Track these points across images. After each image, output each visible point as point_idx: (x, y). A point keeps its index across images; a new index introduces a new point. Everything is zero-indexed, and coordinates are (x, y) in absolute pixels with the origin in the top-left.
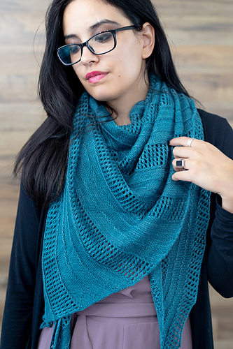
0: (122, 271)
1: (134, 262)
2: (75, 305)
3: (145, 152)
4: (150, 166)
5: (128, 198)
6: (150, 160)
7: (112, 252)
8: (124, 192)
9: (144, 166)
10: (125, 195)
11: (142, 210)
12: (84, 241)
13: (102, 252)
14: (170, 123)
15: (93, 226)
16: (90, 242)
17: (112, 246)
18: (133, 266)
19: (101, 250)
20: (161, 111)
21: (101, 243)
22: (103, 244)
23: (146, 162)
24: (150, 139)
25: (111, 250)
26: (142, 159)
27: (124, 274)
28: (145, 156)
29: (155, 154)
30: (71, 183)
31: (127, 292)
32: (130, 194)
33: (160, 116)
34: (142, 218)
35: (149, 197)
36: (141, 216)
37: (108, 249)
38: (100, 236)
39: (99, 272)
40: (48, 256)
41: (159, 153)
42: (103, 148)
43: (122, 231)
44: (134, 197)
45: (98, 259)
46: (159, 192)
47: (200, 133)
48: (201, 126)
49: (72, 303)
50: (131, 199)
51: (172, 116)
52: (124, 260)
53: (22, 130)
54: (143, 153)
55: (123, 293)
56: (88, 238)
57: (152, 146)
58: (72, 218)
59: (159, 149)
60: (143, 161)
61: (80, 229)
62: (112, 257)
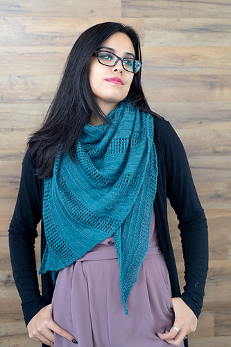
0: (101, 228)
1: (108, 221)
2: (75, 255)
3: (112, 144)
4: (114, 152)
5: (98, 178)
6: (114, 149)
8: (95, 174)
9: (110, 153)
10: (95, 176)
11: (109, 184)
14: (132, 124)
17: (90, 211)
18: (107, 223)
19: (83, 215)
20: (125, 115)
22: (83, 210)
23: (112, 150)
24: (116, 134)
25: (89, 214)
26: (109, 148)
28: (112, 147)
29: (118, 145)
31: (106, 242)
32: (99, 175)
33: (124, 119)
34: (109, 190)
35: (112, 176)
37: (87, 214)
40: (48, 227)
41: (121, 145)
43: (96, 200)
44: (102, 176)
46: (120, 172)
49: (73, 254)
50: (100, 178)
51: (133, 119)
52: (100, 220)
53: (23, 130)
54: (110, 144)
55: (103, 243)
57: (117, 139)
58: (59, 194)
59: (121, 142)
62: (91, 218)
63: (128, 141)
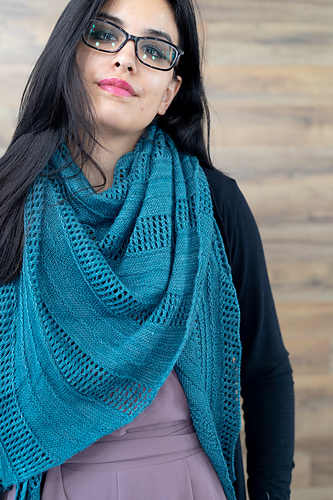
0: (114, 403)
1: (131, 390)
2: (47, 459)
3: (138, 228)
4: (146, 248)
5: (122, 300)
6: (145, 240)
7: (100, 378)
8: (115, 291)
9: (137, 249)
10: (117, 294)
12: (60, 366)
13: (88, 378)
14: (169, 183)
15: (70, 342)
16: (70, 365)
17: (101, 370)
18: (130, 395)
19: (86, 375)
20: (158, 165)
21: (85, 365)
22: (87, 367)
23: (140, 242)
24: (143, 208)
25: (100, 374)
26: (134, 238)
27: (117, 407)
28: (138, 235)
29: (152, 230)
30: (34, 282)
32: (125, 293)
33: (155, 174)
34: (141, 323)
36: (139, 321)
37: (96, 374)
38: (81, 355)
39: (81, 407)
41: (157, 229)
42: (76, 226)
43: (113, 345)
44: (131, 297)
45: (81, 389)
47: (207, 199)
48: (207, 188)
49: (43, 455)
50: (125, 301)
51: (170, 173)
52: (117, 387)
54: (135, 229)
56: (67, 361)
57: (148, 219)
58: (41, 332)
59: (157, 223)
60: (136, 241)
61: (53, 348)
62: (101, 385)
63: (169, 220)
